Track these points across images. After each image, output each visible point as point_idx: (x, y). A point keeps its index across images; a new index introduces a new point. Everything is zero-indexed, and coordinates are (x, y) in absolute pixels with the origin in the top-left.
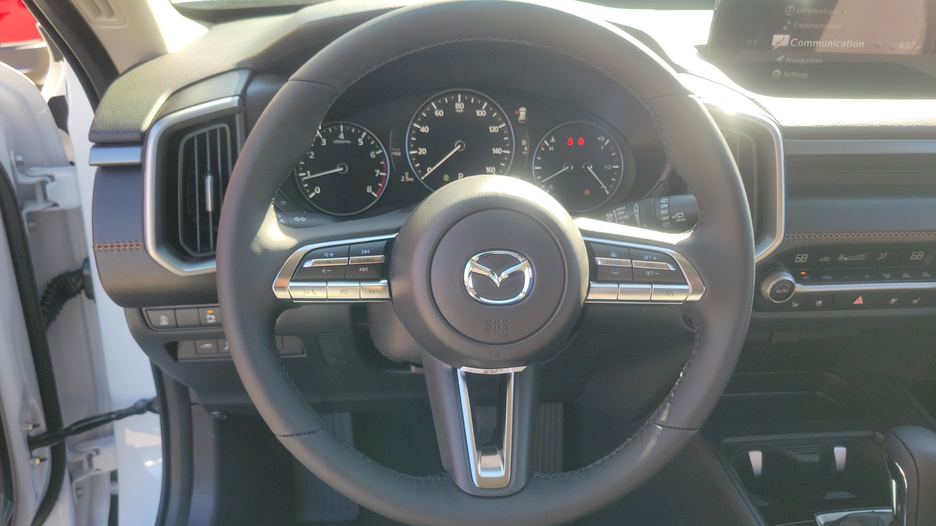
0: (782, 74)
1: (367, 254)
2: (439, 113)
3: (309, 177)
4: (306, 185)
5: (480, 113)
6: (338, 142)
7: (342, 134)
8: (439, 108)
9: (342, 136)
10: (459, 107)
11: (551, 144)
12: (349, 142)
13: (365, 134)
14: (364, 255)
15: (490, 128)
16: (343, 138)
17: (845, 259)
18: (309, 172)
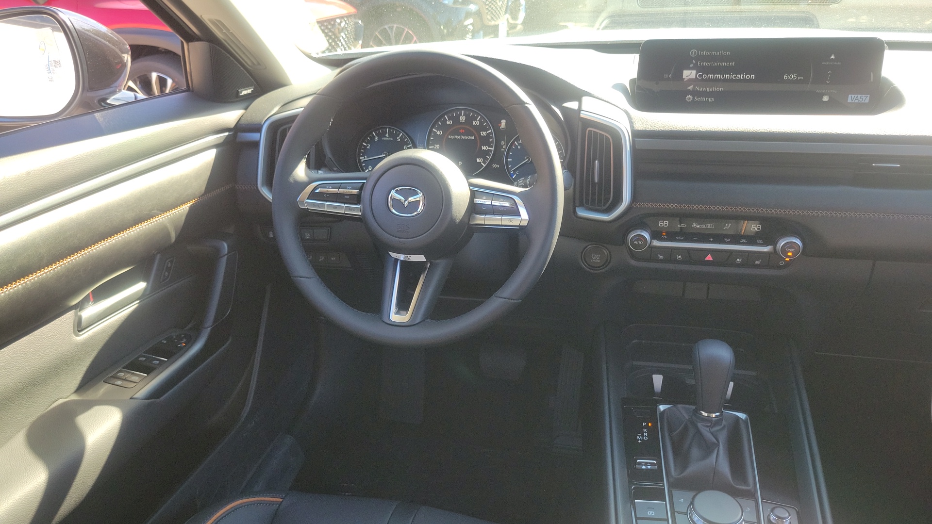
0: (694, 98)
1: (350, 189)
2: (449, 122)
3: (366, 159)
4: (364, 165)
5: (476, 123)
6: (384, 139)
7: (388, 134)
8: (449, 120)
9: (387, 135)
10: (462, 118)
11: (519, 144)
12: (391, 139)
13: (401, 134)
14: (348, 189)
15: (481, 133)
16: (388, 136)
17: (698, 226)
18: (366, 157)
